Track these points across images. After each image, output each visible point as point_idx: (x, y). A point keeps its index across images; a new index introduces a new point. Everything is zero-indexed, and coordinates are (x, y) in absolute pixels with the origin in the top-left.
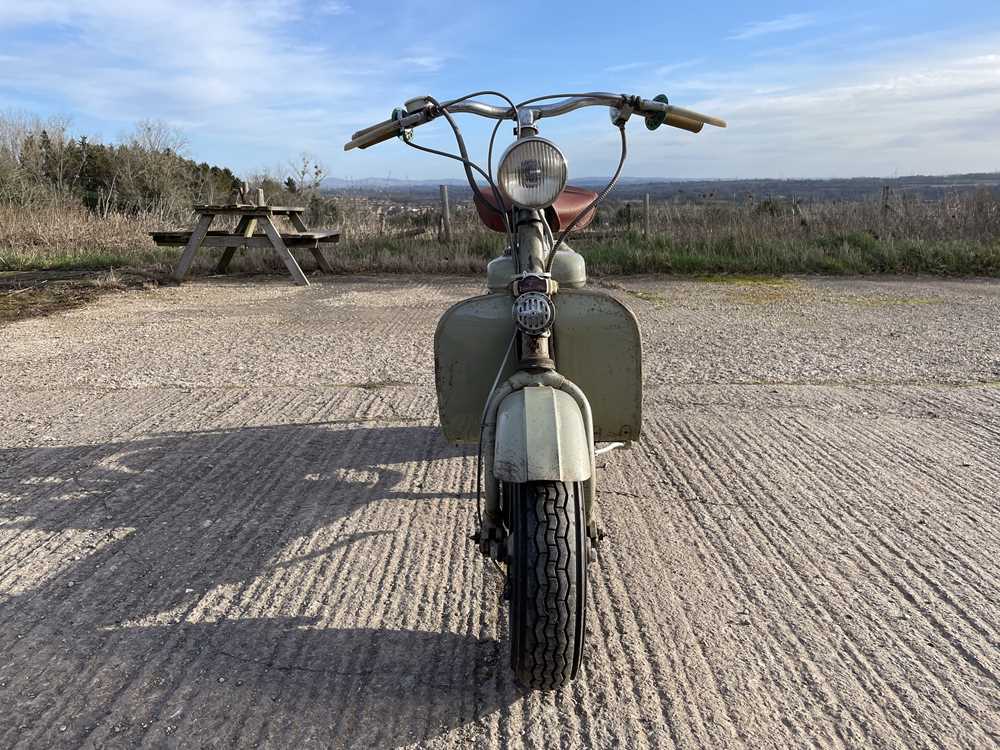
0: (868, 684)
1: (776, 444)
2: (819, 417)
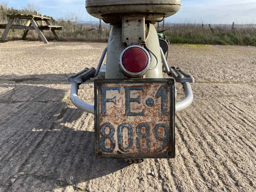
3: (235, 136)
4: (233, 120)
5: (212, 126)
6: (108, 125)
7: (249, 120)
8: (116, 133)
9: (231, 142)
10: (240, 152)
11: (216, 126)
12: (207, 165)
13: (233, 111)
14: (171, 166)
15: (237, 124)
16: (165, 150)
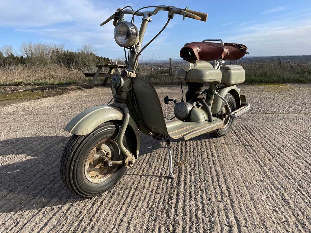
0: (306, 200)
1: (278, 130)
2: (294, 123)
3: (278, 133)
4: (281, 128)
7: (290, 129)
9: (275, 135)
11: (270, 130)
12: (261, 139)
13: (283, 126)
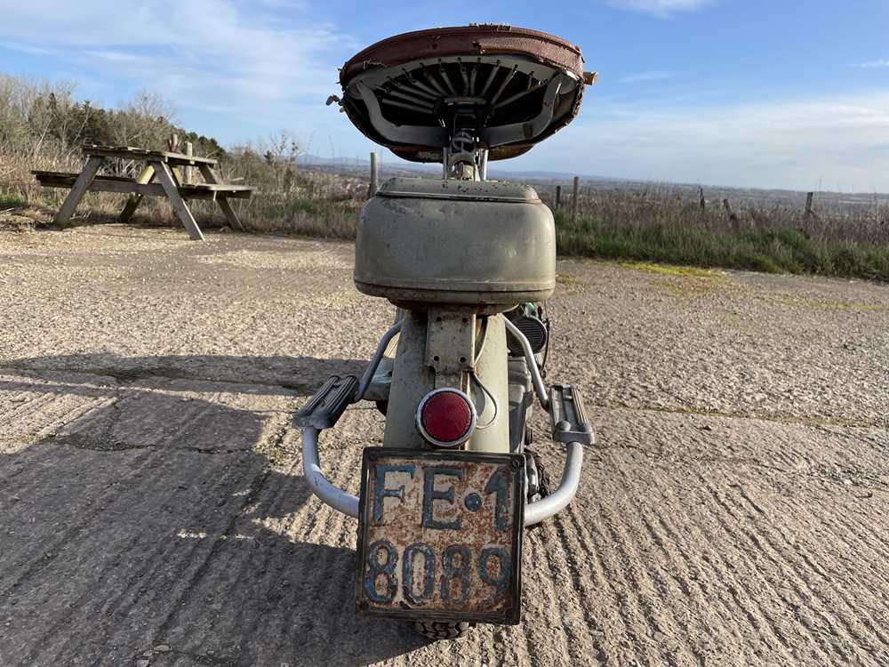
3: (719, 584)
4: (727, 536)
5: (664, 550)
6: (384, 545)
7: (772, 540)
8: (399, 564)
9: (701, 599)
10: (721, 628)
11: (674, 554)
12: (625, 656)
13: (733, 509)
14: (535, 654)
15: (735, 550)
16: (500, 606)
